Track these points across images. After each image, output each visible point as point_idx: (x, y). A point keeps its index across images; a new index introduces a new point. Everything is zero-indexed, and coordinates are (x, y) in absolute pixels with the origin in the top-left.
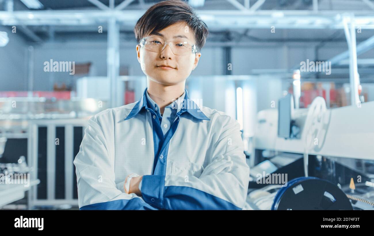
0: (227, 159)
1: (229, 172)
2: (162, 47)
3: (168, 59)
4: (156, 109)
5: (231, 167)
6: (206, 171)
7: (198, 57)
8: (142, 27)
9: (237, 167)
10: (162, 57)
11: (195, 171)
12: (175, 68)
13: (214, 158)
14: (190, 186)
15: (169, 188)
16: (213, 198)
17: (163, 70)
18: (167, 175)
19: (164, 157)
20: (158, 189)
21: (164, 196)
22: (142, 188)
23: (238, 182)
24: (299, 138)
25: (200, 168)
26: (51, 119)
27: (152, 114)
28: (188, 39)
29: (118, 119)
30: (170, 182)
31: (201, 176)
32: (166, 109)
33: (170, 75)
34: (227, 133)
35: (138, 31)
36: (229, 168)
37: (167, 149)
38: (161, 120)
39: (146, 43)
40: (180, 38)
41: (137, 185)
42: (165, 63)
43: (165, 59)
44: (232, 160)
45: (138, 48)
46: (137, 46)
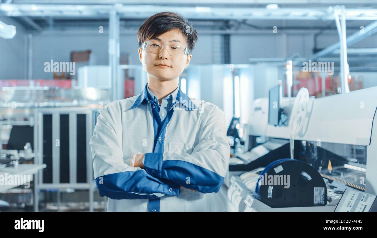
0: (212, 140)
1: (214, 149)
2: (160, 49)
3: (165, 59)
4: (155, 100)
5: (216, 146)
6: (196, 149)
7: (189, 58)
8: (143, 33)
9: (220, 145)
10: (160, 57)
11: (187, 150)
12: (170, 67)
13: (202, 139)
14: (183, 160)
15: (166, 162)
16: (201, 169)
17: (161, 68)
18: (164, 152)
19: (162, 139)
20: (157, 163)
21: (162, 168)
22: (145, 162)
23: (221, 156)
24: (287, 125)
25: (191, 147)
26: (55, 107)
27: (152, 105)
28: (181, 43)
29: (124, 109)
30: (167, 157)
31: (192, 153)
32: (163, 100)
33: (166, 72)
34: (213, 119)
35: (140, 37)
36: (213, 146)
37: (164, 133)
38: (159, 109)
39: (147, 46)
40: (174, 42)
41: (141, 160)
42: (162, 62)
43: (163, 59)
44: (216, 140)
45: (140, 50)
46: (139, 49)
